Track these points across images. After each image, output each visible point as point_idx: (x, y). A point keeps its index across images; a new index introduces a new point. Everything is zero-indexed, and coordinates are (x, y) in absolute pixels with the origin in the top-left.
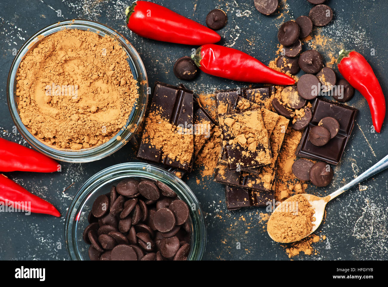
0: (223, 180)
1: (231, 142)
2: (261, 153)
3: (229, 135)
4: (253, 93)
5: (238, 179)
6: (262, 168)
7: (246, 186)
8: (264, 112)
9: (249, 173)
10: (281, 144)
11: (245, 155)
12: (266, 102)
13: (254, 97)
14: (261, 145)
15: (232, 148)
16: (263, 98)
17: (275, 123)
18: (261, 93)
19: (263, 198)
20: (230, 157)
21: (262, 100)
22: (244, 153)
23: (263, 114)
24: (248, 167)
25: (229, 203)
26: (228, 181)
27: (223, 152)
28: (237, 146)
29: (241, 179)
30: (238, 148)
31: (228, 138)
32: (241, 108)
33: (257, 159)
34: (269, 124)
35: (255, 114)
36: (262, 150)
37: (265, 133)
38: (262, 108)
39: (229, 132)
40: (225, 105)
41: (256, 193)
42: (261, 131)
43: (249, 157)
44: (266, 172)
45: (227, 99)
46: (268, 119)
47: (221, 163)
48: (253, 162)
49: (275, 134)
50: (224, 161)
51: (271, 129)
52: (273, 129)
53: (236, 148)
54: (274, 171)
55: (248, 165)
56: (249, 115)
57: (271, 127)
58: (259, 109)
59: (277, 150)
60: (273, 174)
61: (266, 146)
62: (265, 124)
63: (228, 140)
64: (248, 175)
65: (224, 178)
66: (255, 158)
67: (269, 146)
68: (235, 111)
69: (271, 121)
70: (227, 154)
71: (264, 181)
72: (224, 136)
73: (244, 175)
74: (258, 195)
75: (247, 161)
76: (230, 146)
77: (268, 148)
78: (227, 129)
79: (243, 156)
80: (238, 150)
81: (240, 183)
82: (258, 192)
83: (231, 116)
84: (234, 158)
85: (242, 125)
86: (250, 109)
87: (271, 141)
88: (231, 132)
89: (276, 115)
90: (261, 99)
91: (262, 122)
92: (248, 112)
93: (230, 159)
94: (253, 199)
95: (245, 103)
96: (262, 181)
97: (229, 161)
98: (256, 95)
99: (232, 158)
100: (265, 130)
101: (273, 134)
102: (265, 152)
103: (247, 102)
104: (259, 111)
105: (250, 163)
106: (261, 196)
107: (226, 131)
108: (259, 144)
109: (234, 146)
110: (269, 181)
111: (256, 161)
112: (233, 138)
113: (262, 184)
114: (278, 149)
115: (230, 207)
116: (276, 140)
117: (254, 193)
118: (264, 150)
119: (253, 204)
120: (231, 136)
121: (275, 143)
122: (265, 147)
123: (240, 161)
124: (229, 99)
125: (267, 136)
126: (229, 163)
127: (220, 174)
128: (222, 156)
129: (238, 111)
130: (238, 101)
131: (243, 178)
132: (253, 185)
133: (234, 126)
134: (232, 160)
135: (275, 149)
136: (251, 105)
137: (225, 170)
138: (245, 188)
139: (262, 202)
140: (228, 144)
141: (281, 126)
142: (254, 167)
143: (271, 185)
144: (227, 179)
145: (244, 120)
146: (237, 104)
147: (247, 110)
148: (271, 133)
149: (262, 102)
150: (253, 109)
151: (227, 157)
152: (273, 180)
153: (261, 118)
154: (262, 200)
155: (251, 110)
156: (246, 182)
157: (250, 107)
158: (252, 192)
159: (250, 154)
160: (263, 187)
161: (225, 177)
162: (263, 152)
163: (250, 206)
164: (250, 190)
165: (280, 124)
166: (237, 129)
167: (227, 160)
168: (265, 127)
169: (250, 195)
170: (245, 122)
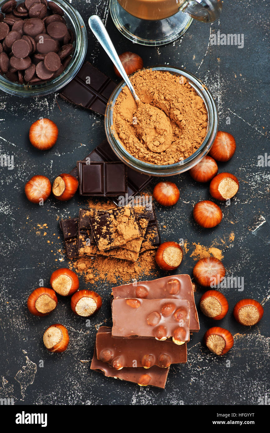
0: (82, 215)
1: (112, 216)
2: (106, 241)
3: (117, 214)
4: (154, 232)
5: (84, 227)
6: (94, 244)
7: (79, 234)
8: (139, 239)
9: (90, 235)
10: (116, 257)
11: (103, 229)
12: (148, 243)
13: (151, 233)
14: (112, 240)
15: (107, 218)
16: (150, 240)
17: (132, 249)
18: (155, 238)
19: (72, 248)
20: (100, 217)
21: (149, 240)
22: (105, 228)
23: (137, 239)
24: (94, 233)
25: (65, 222)
26: (82, 219)
27: (104, 212)
28: (109, 221)
29: (84, 229)
30: (108, 223)
31: (115, 214)
32: (141, 221)
33: (101, 239)
34: (131, 245)
35: (137, 232)
36: (109, 241)
37: (123, 242)
38: (142, 238)
39: (119, 214)
40: (143, 211)
41: (76, 242)
42: (123, 239)
43: (102, 232)
44: (93, 248)
45: (147, 212)
46: (134, 243)
47: (95, 212)
48: (98, 236)
49: (124, 251)
50: (96, 213)
51: (127, 247)
52: (127, 249)
53: (107, 221)
54: (94, 254)
55: (95, 232)
56: (135, 228)
57: (128, 247)
58: (141, 235)
59: (111, 254)
60: (92, 254)
61: (113, 245)
62: (130, 241)
63: (113, 214)
64: (89, 234)
65: (83, 216)
66: (102, 237)
67: (113, 247)
68: (137, 217)
69: (133, 246)
70: (102, 214)
71: (85, 248)
72: (116, 210)
73: (88, 231)
74: (74, 244)
75: (99, 231)
76: (109, 216)
77: (111, 247)
78: (122, 212)
79: (102, 227)
80: (107, 223)
81: (81, 229)
82: (76, 243)
83: (133, 214)
84: (100, 221)
85: (127, 223)
86: (141, 228)
87: (117, 249)
88: (120, 216)
89: (138, 250)
90: (150, 238)
91: (131, 239)
92: (137, 227)
93: (98, 218)
94: (71, 240)
95: (144, 223)
96: (85, 246)
97: (97, 217)
98: (153, 234)
99: (100, 219)
100: (125, 243)
101: (123, 249)
102: (108, 245)
103: (146, 225)
104: (139, 236)
105: (97, 234)
106: (73, 246)
107: (120, 212)
108: (113, 239)
109: (109, 219)
110: (86, 251)
111: (99, 239)
112: (115, 218)
113: (83, 246)
114: (112, 256)
115: (62, 223)
116: (119, 253)
117: (75, 240)
118: (110, 243)
119: (66, 241)
120: (117, 216)
121: (117, 252)
122: (111, 244)
123: (98, 225)
124: (147, 213)
125: (121, 244)
126: (95, 217)
127: (86, 212)
128: (101, 212)
129: (137, 220)
130: (145, 218)
131: (86, 231)
132: (81, 239)
133: (125, 217)
134: (98, 219)
135: (111, 253)
136: (144, 229)
137: (90, 216)
138: (78, 234)
139: (69, 247)
140: (110, 215)
141: (131, 254)
142: (95, 238)
143: (83, 254)
144: (83, 218)
145: (130, 225)
146: (143, 218)
147: (140, 226)
148: (124, 248)
149: (148, 239)
150: (140, 231)
151: (99, 215)
152: (87, 255)
153: (134, 237)
154: (70, 246)
155: (139, 229)
156: (82, 234)
157: (142, 228)
158: (75, 239)
159: (104, 232)
160: (81, 247)
161: (85, 217)
162: (108, 243)
163: (65, 238)
164: (77, 237)
165: (132, 254)
166: (123, 220)
167: (97, 216)
168: (128, 242)
169: (73, 238)
170: (129, 225)
